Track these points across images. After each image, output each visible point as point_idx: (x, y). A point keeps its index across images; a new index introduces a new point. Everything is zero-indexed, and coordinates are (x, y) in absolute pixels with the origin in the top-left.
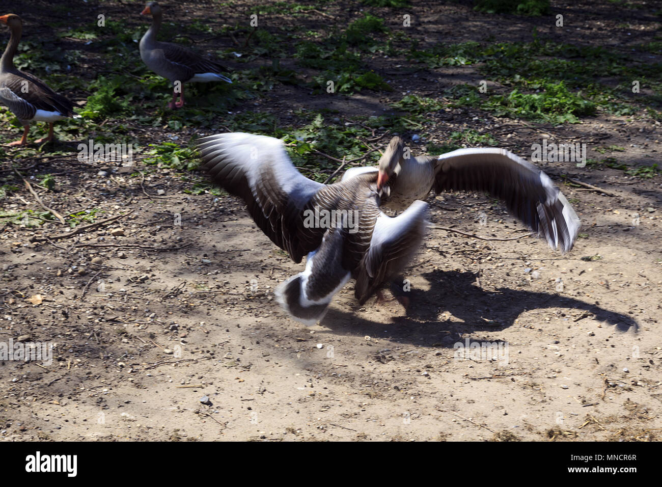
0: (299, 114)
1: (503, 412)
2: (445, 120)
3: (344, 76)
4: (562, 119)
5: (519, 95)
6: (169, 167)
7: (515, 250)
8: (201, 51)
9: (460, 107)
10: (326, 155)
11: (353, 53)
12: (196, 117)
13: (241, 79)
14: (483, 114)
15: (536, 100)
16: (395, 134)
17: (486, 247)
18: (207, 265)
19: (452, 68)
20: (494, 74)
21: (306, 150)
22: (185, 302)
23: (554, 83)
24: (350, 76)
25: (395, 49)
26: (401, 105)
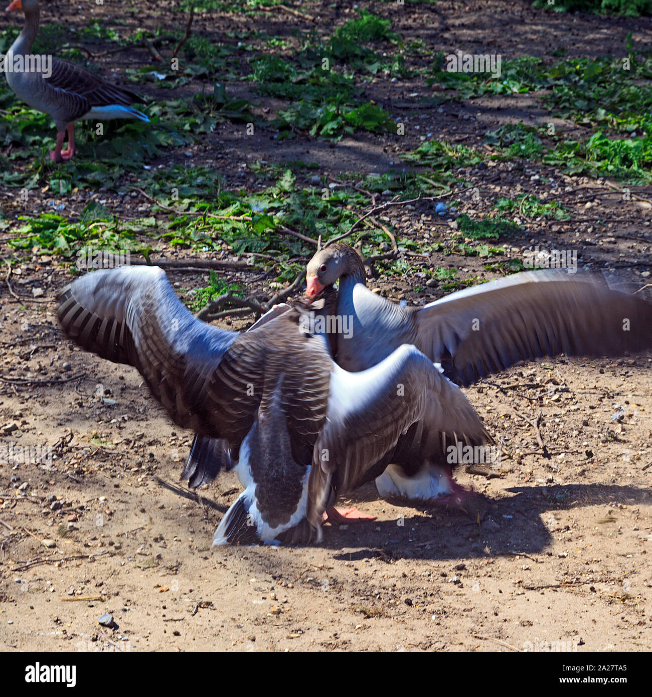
0: (256, 170)
1: (577, 639)
2: (487, 181)
3: (327, 110)
5: (603, 141)
6: (51, 252)
7: (598, 385)
8: (101, 71)
9: (511, 160)
10: (299, 235)
11: (342, 74)
12: (93, 174)
13: (164, 114)
14: (548, 171)
15: (631, 149)
16: (408, 201)
17: (551, 380)
18: (110, 407)
19: (499, 99)
20: (564, 107)
21: (267, 226)
22: (76, 466)
24: (338, 110)
25: (408, 67)
26: (418, 157)
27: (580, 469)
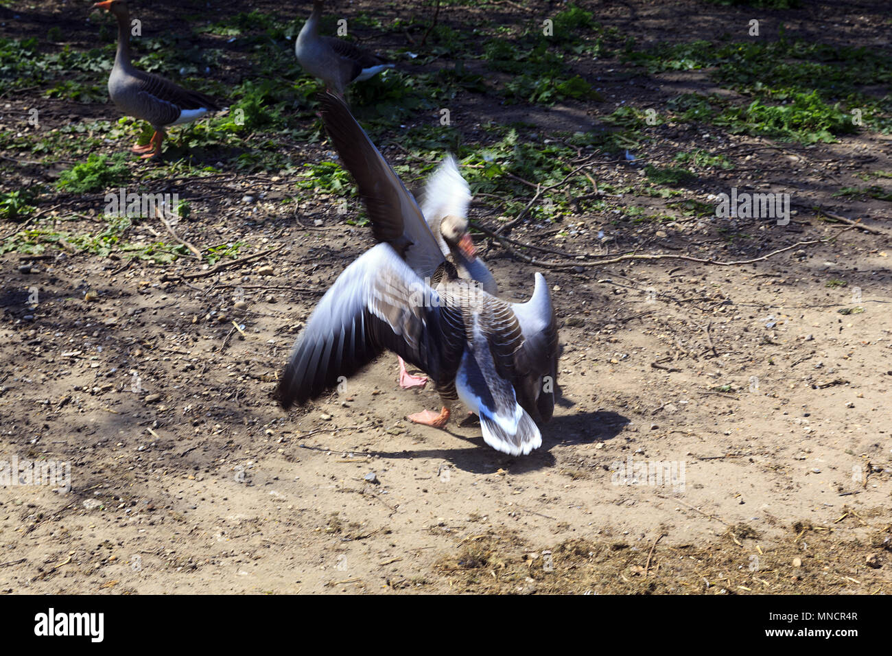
0: (488, 128)
1: (739, 500)
2: (669, 138)
3: (543, 82)
4: (814, 138)
5: (760, 107)
6: (328, 192)
7: (755, 299)
9: (687, 122)
10: (521, 179)
11: (555, 54)
13: (416, 85)
14: (716, 131)
15: (783, 114)
16: (606, 154)
17: (718, 296)
19: (677, 74)
20: (729, 81)
21: (496, 172)
23: (805, 92)
24: (551, 82)
25: (606, 49)
26: (614, 119)
27: (741, 366)
